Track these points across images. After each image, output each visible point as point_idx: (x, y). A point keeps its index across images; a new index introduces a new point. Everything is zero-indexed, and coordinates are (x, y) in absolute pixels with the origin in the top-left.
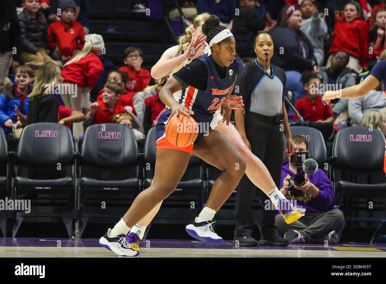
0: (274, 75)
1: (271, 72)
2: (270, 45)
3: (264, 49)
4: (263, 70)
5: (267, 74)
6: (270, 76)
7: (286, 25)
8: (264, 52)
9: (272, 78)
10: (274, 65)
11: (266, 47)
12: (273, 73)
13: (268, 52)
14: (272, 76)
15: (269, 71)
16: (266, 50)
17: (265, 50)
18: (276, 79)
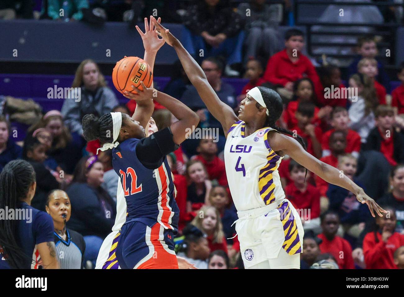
0: (70, 241)
1: (67, 238)
2: (67, 204)
3: (61, 208)
4: (57, 235)
5: (61, 240)
6: (66, 243)
7: (84, 180)
8: (61, 213)
9: (68, 246)
10: (70, 229)
11: (63, 206)
12: (69, 240)
13: (66, 212)
14: (68, 243)
15: (64, 237)
16: (64, 209)
17: (62, 210)
18: (73, 246)
